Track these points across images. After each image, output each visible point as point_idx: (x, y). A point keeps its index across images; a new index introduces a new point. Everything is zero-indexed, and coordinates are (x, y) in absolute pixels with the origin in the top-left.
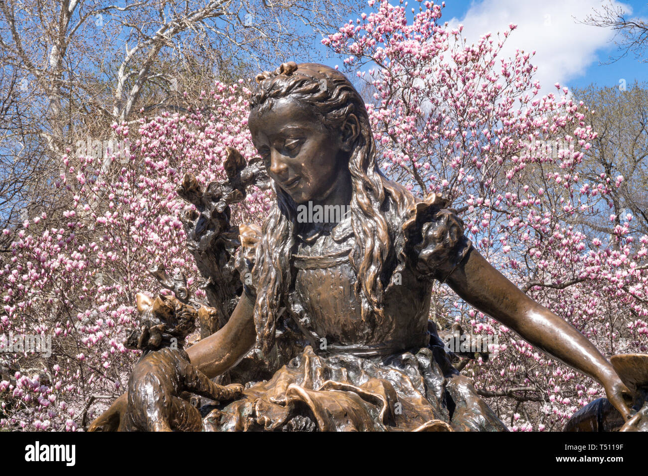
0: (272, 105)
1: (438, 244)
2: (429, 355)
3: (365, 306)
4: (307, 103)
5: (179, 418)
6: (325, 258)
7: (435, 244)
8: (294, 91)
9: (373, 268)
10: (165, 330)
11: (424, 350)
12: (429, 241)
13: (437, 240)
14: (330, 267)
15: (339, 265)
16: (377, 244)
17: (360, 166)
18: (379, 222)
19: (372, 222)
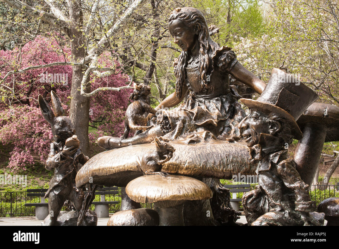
3: (202, 83)
4: (182, 21)
5: (138, 121)
6: (192, 69)
7: (223, 63)
8: (179, 17)
9: (204, 71)
10: (139, 94)
11: (224, 96)
12: (221, 62)
13: (223, 61)
14: (194, 71)
15: (196, 70)
16: (205, 63)
18: (206, 56)
19: (204, 56)
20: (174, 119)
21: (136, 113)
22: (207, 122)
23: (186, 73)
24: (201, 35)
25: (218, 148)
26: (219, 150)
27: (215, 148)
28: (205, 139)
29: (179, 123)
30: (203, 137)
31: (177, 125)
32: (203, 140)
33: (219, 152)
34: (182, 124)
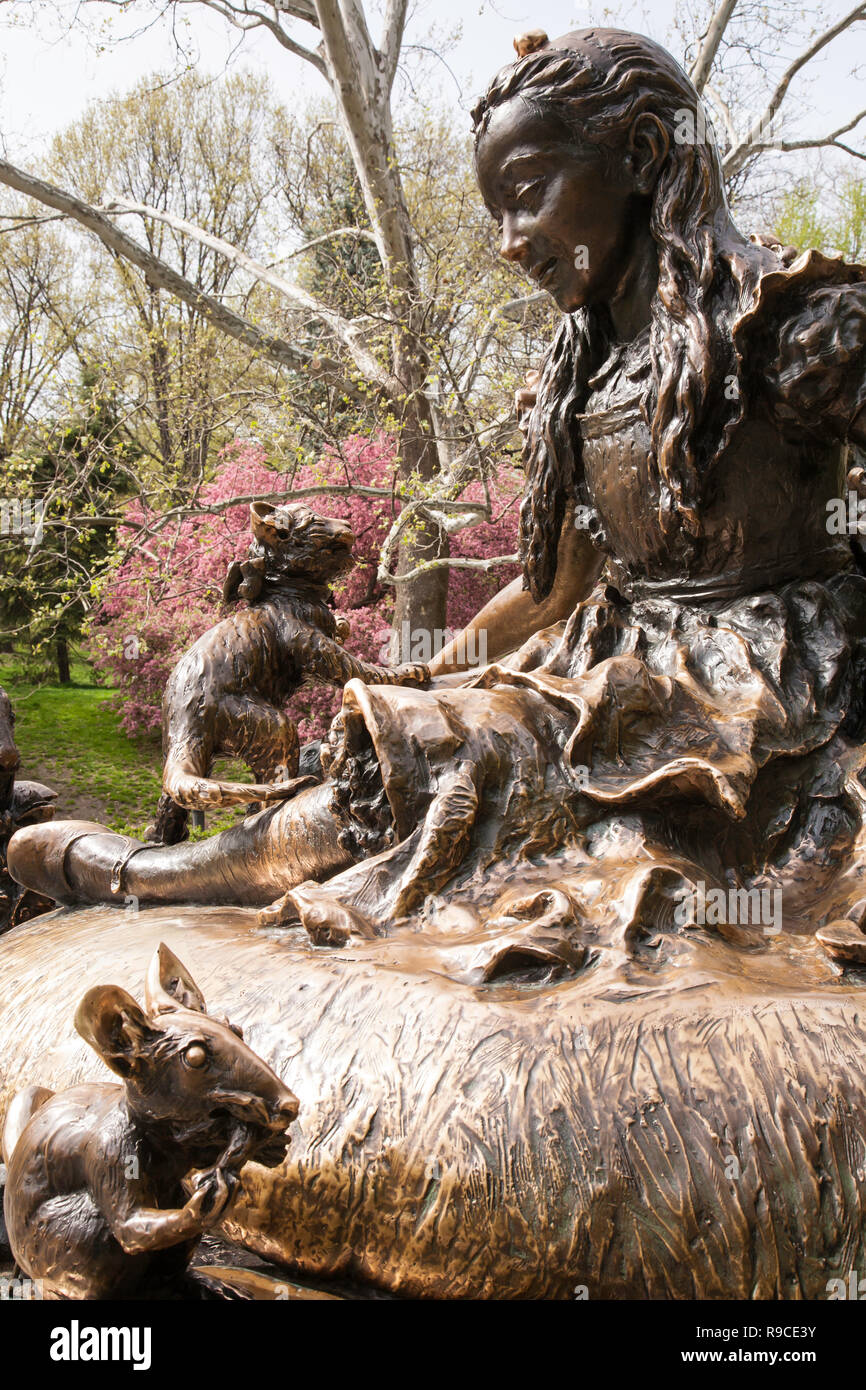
1: (810, 359)
2: (817, 595)
3: (665, 501)
4: (548, 103)
5: (234, 740)
6: (610, 414)
7: (805, 360)
8: (527, 83)
9: (675, 424)
11: (809, 586)
12: (793, 353)
13: (808, 351)
16: (686, 370)
17: (667, 220)
18: (694, 327)
19: (682, 328)
20: (419, 752)
21: (223, 690)
23: (578, 446)
24: (665, 193)
25: (737, 1045)
26: (745, 1073)
27: (712, 1046)
30: (617, 922)
31: (433, 805)
33: (742, 1094)
34: (473, 794)
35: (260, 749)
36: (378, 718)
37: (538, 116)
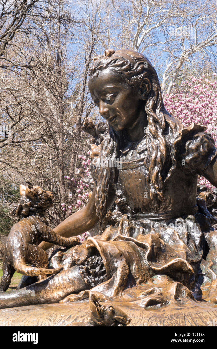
0: (98, 74)
1: (195, 153)
2: (193, 219)
4: (118, 72)
6: (131, 163)
7: (193, 153)
8: (111, 65)
10: (31, 206)
11: (190, 216)
12: (190, 151)
13: (194, 151)
14: (134, 168)
15: (140, 167)
16: (159, 154)
17: (151, 108)
18: (161, 141)
19: (157, 141)
20: (111, 256)
22: (173, 264)
24: (150, 101)
28: (176, 297)
29: (120, 264)
30: (171, 295)
31: (118, 269)
32: (172, 301)
34: (127, 266)
35: (40, 260)
36: (100, 247)
37: (115, 76)
